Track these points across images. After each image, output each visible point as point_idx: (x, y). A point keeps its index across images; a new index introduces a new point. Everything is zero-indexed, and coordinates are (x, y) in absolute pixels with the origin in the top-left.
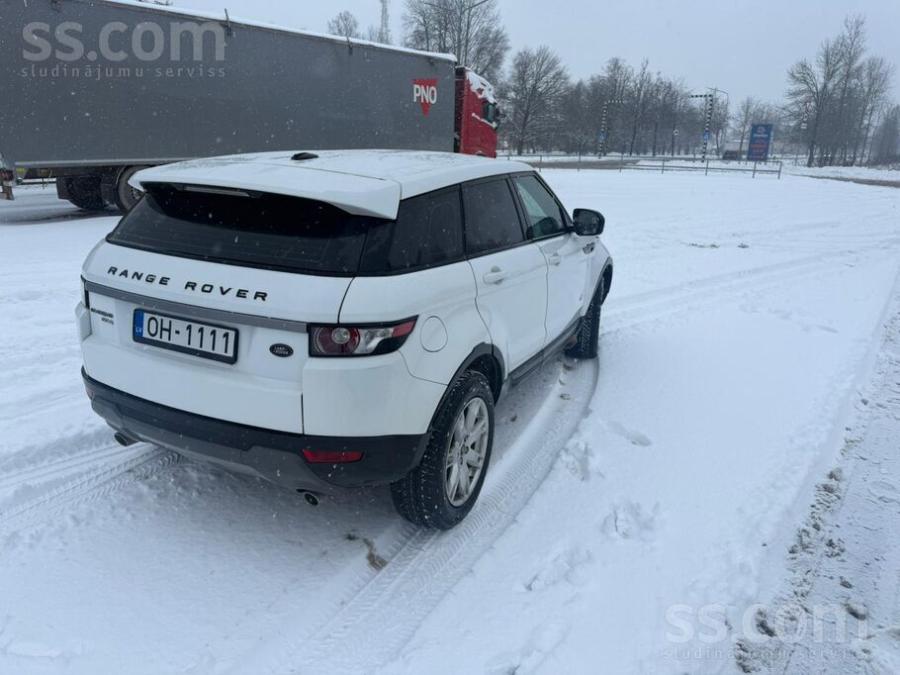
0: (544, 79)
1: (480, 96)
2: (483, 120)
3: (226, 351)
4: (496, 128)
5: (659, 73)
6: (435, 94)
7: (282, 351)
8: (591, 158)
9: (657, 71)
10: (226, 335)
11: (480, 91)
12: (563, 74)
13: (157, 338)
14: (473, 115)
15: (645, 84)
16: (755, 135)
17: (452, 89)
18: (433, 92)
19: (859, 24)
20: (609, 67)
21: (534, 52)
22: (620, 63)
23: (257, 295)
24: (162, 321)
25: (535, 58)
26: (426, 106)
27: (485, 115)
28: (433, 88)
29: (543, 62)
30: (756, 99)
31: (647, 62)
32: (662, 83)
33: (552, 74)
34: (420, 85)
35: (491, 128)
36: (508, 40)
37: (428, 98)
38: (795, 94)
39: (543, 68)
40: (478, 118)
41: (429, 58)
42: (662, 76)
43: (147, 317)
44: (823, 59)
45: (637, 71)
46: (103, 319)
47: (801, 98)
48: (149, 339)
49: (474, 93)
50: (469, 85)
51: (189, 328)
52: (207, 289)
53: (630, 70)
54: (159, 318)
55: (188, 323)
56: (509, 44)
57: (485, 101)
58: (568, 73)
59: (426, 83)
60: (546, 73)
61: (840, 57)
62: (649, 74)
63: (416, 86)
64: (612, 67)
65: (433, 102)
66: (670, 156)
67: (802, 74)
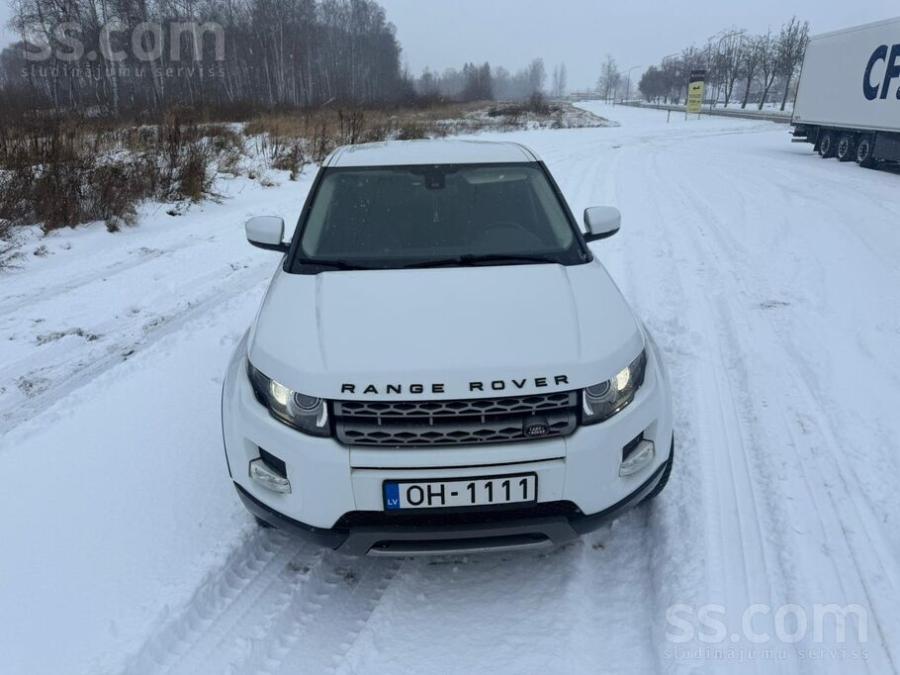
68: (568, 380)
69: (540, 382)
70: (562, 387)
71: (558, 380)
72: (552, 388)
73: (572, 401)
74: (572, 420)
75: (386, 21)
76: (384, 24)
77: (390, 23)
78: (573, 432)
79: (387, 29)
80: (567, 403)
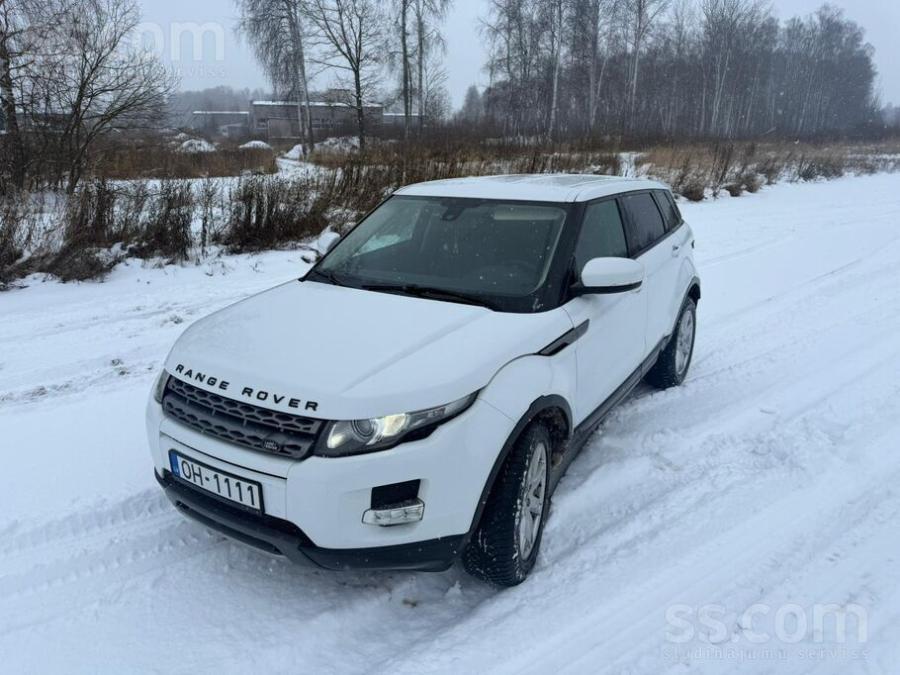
68: (318, 408)
69: (293, 403)
70: (310, 413)
71: (309, 405)
72: (301, 411)
73: (314, 429)
74: (305, 446)
75: (863, 43)
76: (858, 46)
77: (868, 44)
78: (304, 458)
79: (863, 52)
80: (309, 429)
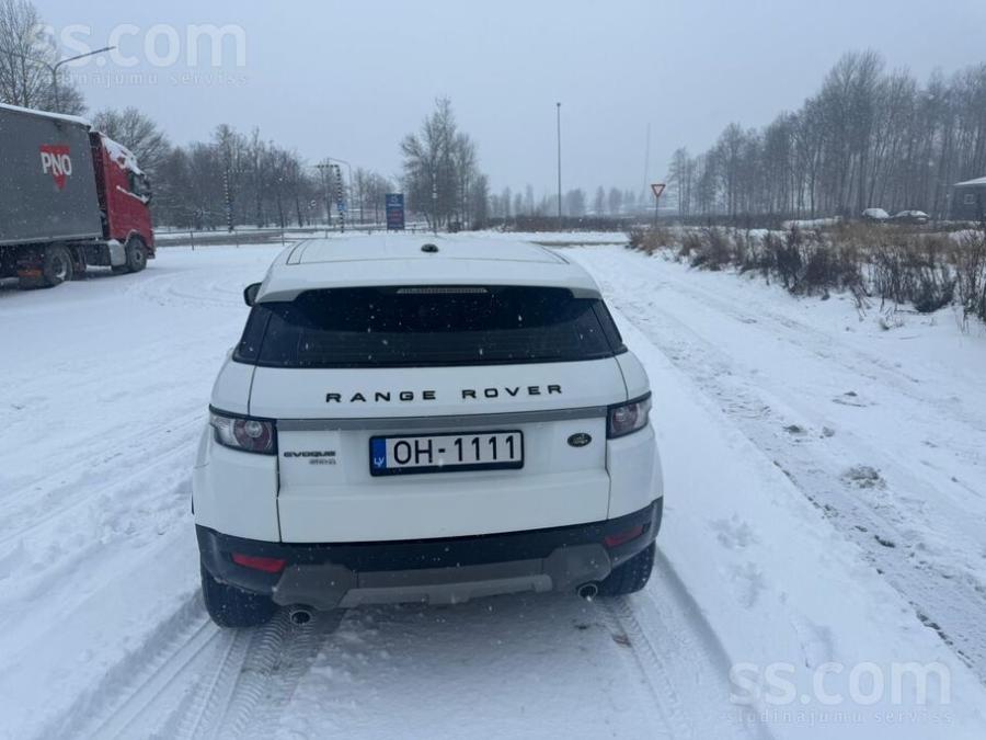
0: (139, 145)
1: (122, 167)
2: (130, 194)
3: (512, 456)
4: (148, 203)
5: (271, 142)
6: (70, 164)
7: (578, 441)
8: (223, 232)
9: (268, 140)
10: (510, 439)
11: (122, 160)
12: (162, 140)
13: (412, 463)
14: (118, 187)
15: (260, 153)
16: (390, 205)
17: (88, 157)
18: (66, 162)
19: (447, 103)
20: (218, 134)
21: (121, 114)
22: (230, 131)
23: (551, 389)
24: (417, 442)
25: (122, 122)
26: (61, 179)
27: (131, 186)
28: (66, 157)
29: (134, 125)
30: (365, 170)
31: (258, 130)
32: (276, 152)
33: (147, 140)
34: (49, 153)
35: (141, 202)
36: (82, 99)
37: (61, 167)
38: (411, 165)
39: (136, 133)
40: (124, 191)
41: (56, 121)
42: (275, 144)
43: (390, 444)
44: (425, 133)
45: (250, 139)
46: (312, 462)
47: (415, 169)
48: (397, 469)
49: (114, 163)
50: (108, 155)
51: (459, 442)
52: (491, 393)
53: (242, 137)
54: (411, 441)
55: (456, 438)
56: (85, 103)
57: (129, 172)
58: (169, 139)
59: (57, 150)
60: (140, 138)
61: (440, 132)
62: (262, 143)
63: (44, 155)
64: (223, 135)
65: (69, 173)
66: (298, 227)
67: (411, 146)
